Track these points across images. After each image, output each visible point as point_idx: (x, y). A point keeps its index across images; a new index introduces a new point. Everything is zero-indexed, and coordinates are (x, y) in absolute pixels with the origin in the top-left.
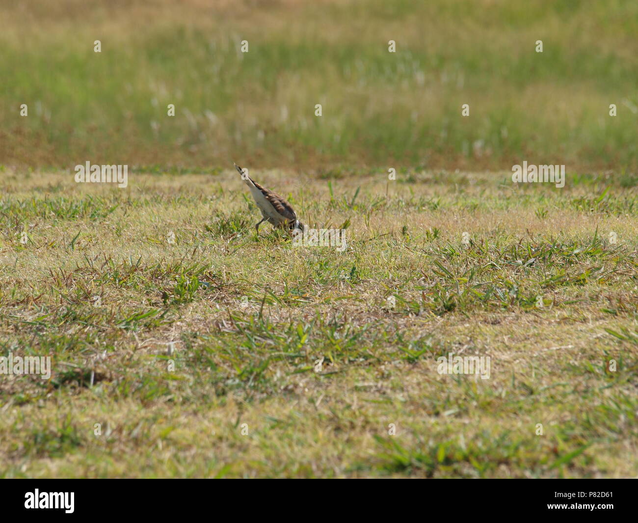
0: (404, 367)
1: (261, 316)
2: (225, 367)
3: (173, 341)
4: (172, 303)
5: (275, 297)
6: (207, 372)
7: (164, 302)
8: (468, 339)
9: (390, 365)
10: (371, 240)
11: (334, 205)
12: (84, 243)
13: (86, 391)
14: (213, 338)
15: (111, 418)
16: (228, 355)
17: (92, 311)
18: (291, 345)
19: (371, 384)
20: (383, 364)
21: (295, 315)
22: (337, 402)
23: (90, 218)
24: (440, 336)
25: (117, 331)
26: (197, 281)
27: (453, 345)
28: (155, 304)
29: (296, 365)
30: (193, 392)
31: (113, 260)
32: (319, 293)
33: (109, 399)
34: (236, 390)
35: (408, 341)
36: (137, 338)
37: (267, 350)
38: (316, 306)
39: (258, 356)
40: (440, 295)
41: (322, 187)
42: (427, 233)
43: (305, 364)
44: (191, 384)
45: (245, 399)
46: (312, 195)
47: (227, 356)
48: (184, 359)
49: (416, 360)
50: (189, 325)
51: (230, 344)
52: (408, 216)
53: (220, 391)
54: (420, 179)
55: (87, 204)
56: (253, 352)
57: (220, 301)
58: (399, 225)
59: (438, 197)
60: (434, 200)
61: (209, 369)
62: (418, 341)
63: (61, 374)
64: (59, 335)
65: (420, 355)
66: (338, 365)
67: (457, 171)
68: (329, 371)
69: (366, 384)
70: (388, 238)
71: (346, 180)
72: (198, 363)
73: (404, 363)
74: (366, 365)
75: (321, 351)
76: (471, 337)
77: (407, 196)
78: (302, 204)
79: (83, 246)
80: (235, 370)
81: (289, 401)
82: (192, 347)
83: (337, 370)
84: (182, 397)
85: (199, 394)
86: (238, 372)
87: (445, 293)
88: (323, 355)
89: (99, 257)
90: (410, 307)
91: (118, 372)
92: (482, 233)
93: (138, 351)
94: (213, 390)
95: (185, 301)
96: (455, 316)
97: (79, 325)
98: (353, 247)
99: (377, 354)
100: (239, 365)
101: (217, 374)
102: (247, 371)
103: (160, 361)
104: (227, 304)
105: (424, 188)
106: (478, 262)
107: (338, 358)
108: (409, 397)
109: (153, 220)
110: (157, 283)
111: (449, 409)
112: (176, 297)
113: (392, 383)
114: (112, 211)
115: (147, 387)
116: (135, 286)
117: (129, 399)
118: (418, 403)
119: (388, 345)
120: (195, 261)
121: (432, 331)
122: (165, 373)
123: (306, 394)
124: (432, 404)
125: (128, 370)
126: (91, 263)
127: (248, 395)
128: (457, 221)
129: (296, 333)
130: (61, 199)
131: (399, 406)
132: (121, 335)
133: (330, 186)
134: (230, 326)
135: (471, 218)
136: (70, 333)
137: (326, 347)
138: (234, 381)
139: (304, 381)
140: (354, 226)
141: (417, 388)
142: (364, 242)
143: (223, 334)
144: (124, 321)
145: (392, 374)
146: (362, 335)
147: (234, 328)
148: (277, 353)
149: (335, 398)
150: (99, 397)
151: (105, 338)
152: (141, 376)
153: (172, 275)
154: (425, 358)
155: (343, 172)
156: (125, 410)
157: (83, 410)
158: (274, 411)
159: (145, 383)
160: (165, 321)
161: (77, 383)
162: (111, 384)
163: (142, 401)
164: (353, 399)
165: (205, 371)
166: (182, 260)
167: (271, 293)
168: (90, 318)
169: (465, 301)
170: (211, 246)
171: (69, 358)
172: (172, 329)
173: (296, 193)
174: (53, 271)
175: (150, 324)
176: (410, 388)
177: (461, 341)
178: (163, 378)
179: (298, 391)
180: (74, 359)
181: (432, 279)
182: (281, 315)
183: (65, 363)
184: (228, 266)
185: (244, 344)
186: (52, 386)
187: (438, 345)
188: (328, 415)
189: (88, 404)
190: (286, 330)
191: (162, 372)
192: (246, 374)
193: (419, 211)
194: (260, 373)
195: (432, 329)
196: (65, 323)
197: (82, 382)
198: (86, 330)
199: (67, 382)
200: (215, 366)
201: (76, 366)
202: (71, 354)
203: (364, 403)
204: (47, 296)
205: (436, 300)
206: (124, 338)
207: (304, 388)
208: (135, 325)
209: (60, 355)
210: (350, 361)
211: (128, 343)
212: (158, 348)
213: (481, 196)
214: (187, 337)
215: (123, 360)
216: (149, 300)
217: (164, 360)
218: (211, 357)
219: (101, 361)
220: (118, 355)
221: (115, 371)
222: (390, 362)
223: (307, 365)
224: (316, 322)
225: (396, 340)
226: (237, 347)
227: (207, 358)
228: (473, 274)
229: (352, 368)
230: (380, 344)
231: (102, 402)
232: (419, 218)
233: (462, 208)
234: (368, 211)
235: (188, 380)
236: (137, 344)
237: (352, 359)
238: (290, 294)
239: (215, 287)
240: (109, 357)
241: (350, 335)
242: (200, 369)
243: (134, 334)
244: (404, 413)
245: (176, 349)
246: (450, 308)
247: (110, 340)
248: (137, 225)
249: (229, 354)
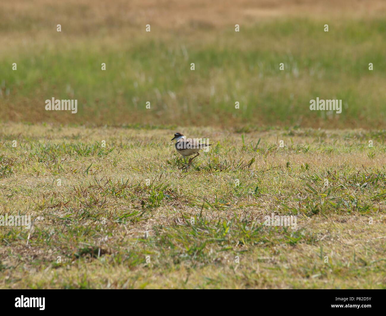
0: (288, 248)
1: (201, 216)
2: (179, 246)
3: (148, 230)
4: (147, 207)
5: (210, 205)
6: (169, 249)
7: (143, 207)
8: (327, 231)
9: (279, 247)
10: (268, 170)
11: (245, 149)
12: (94, 170)
13: (95, 260)
14: (172, 229)
15: (110, 277)
16: (181, 239)
17: (99, 212)
18: (219, 234)
19: (268, 258)
20: (275, 246)
21: (221, 215)
22: (247, 268)
23: (98, 155)
24: (309, 229)
25: (114, 224)
26: (162, 194)
27: (318, 235)
28: (137, 208)
29: (222, 246)
30: (160, 262)
31: (112, 181)
32: (236, 202)
33: (109, 265)
34: (186, 261)
35: (290, 232)
36: (126, 228)
37: (204, 236)
38: (234, 210)
39: (199, 240)
40: (310, 204)
41: (238, 138)
42: (302, 167)
43: (228, 246)
44: (159, 257)
45: (191, 266)
46: (232, 143)
47: (180, 240)
48: (155, 242)
49: (295, 244)
50: (157, 221)
51: (182, 233)
52: (290, 156)
53: (176, 261)
54: (297, 134)
55: (96, 147)
56: (196, 237)
57: (176, 206)
58: (285, 162)
59: (308, 144)
60: (305, 146)
61: (169, 248)
62: (297, 233)
63: (80, 249)
64: (79, 226)
65: (298, 240)
66: (248, 246)
67: (319, 129)
68: (242, 250)
69: (265, 258)
70: (278, 169)
71: (251, 134)
72: (163, 244)
73: (288, 246)
74: (265, 246)
75: (237, 238)
76: (328, 230)
77: (290, 144)
78: (226, 148)
79: (94, 172)
80: (185, 248)
81: (218, 268)
82: (159, 234)
83: (247, 249)
84: (153, 264)
85: (164, 263)
86: (187, 250)
87: (313, 203)
88: (239, 240)
89: (103, 179)
90: (291, 212)
91: (115, 249)
92: (335, 167)
93: (127, 236)
94: (172, 260)
95: (155, 206)
96: (319, 217)
97: (91, 220)
98: (257, 174)
99: (271, 240)
100: (188, 246)
101: (174, 250)
102: (193, 249)
103: (140, 243)
104: (180, 208)
105: (300, 139)
106: (333, 185)
107: (247, 242)
108: (291, 266)
109: (135, 157)
110: (138, 195)
111: (315, 274)
112: (150, 204)
113: (281, 257)
114: (111, 151)
115: (132, 258)
116: (125, 196)
117: (121, 265)
118: (296, 270)
119: (278, 234)
120: (161, 182)
121: (305, 226)
122: (143, 250)
123: (228, 263)
124: (305, 270)
125: (120, 247)
126: (98, 183)
127: (193, 263)
128: (320, 160)
129: (222, 226)
130: (80, 143)
131: (285, 272)
132: (116, 226)
133: (243, 138)
134: (182, 221)
135: (328, 157)
136: (86, 225)
137: (240, 235)
138: (185, 255)
139: (227, 255)
140: (257, 162)
141: (296, 260)
142: (263, 172)
143: (178, 226)
144: (118, 218)
145: (281, 252)
146: (262, 227)
147: (185, 223)
148: (211, 239)
149: (246, 266)
150: (103, 264)
151: (107, 228)
152: (129, 251)
153: (147, 190)
154: (300, 243)
155: (250, 129)
156: (119, 272)
157: (94, 272)
158: (209, 274)
159: (131, 256)
160: (143, 218)
161: (90, 255)
162: (110, 256)
163: (129, 267)
164: (257, 267)
165: (167, 249)
166: (154, 181)
167: (207, 202)
168: (98, 216)
169: (325, 208)
170: (171, 173)
171: (85, 240)
172: (147, 223)
173: (222, 141)
174: (75, 187)
175: (134, 220)
176: (291, 261)
177: (322, 233)
178: (142, 253)
179: (223, 262)
180: (88, 240)
181: (305, 194)
182: (213, 215)
183: (82, 243)
184: (181, 185)
185: (191, 232)
186: (75, 257)
187: (309, 234)
188: (242, 276)
189: (96, 268)
190: (216, 224)
191: (141, 249)
192: (192, 251)
193: (297, 153)
194: (200, 250)
195: (305, 225)
196: (83, 219)
197: (93, 255)
198: (95, 223)
199: (84, 254)
200: (173, 246)
201: (89, 245)
202: (86, 237)
203: (263, 269)
204: (72, 202)
205: (307, 207)
206: (119, 228)
207: (227, 260)
208: (125, 220)
209: (80, 238)
210: (255, 244)
211: (121, 231)
212: (139, 234)
213: (334, 144)
214: (156, 228)
215: (117, 241)
216: (133, 205)
217: (142, 242)
218: (171, 240)
219: (104, 242)
220: (115, 239)
221: (113, 248)
222: (279, 245)
223: (229, 246)
224: (234, 220)
225: (283, 232)
226: (186, 234)
227: (168, 241)
228: (329, 192)
229: (256, 248)
230: (273, 234)
231: (105, 267)
232: (297, 157)
233: (323, 152)
234: (265, 153)
235: (157, 254)
236: (126, 232)
237: (256, 242)
238: (218, 202)
239: (173, 198)
240: (110, 240)
241: (255, 228)
242: (164, 248)
243: (124, 226)
244: (288, 276)
245: (150, 235)
246: (316, 212)
247: (110, 229)
248: (126, 160)
249: (181, 238)
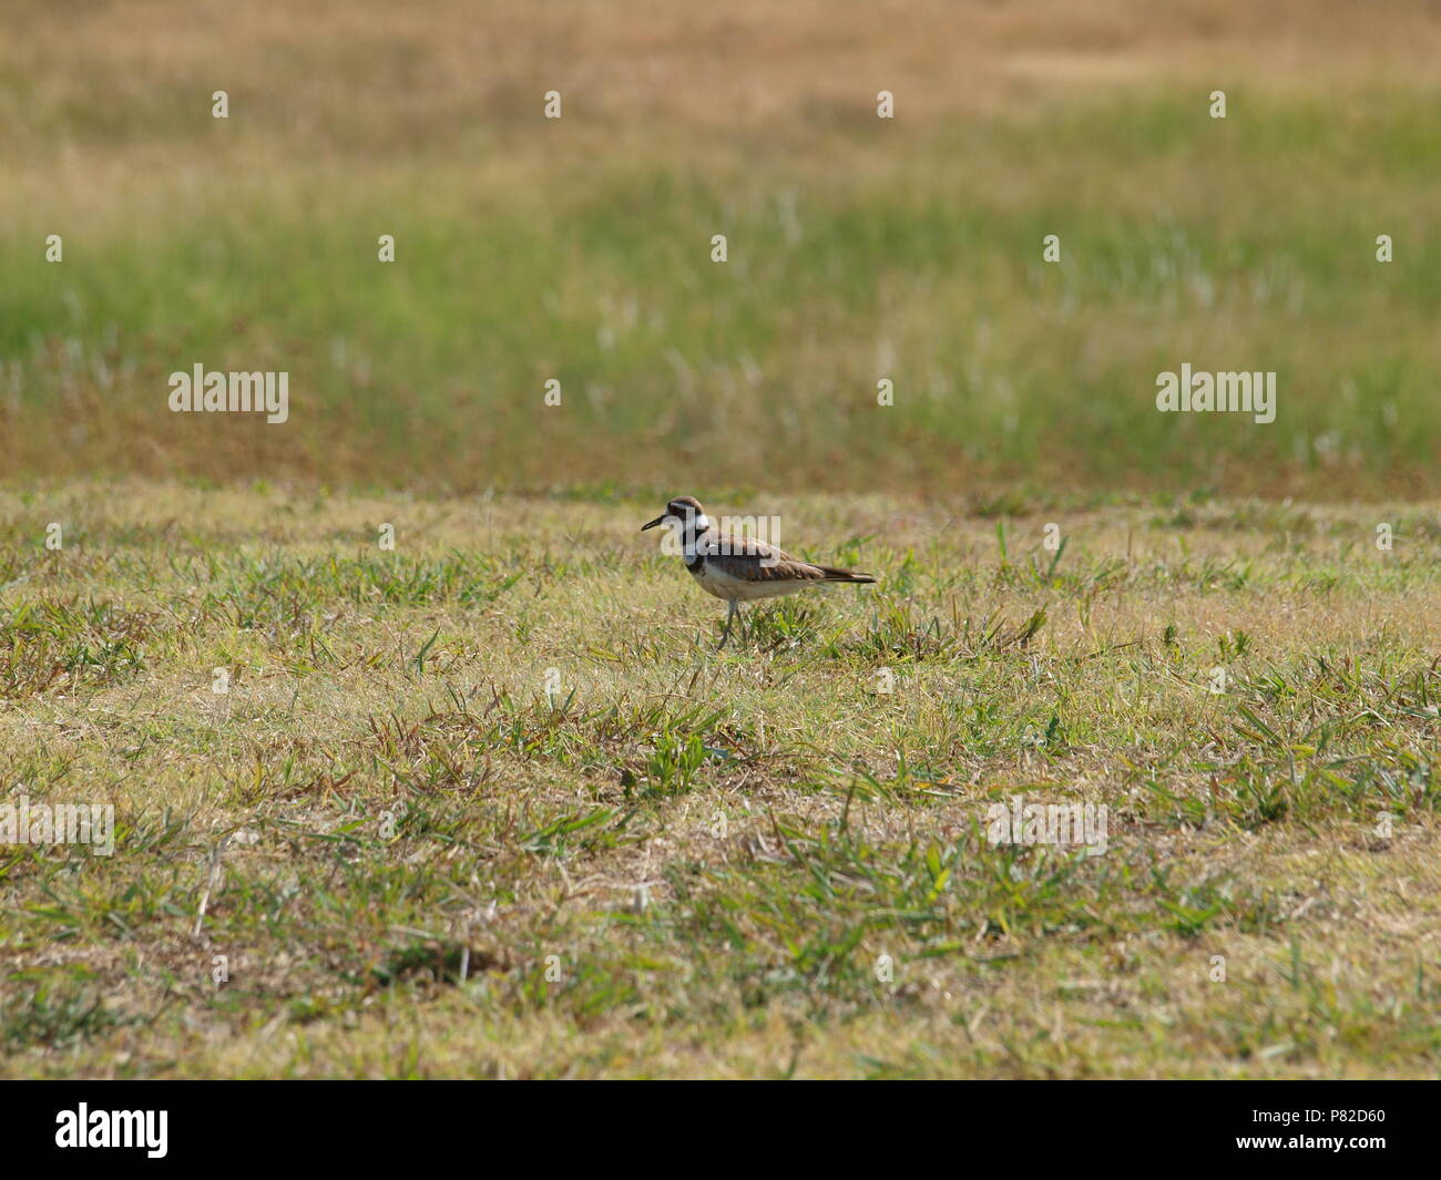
0: (1171, 947)
1: (844, 826)
2: (764, 941)
3: (645, 881)
4: (644, 796)
5: (878, 785)
6: (724, 952)
7: (627, 793)
8: (1316, 883)
9: (1136, 941)
10: (1093, 656)
11: (1009, 576)
12: (445, 659)
13: (450, 991)
14: (736, 874)
15: (507, 1055)
16: (769, 915)
17: (464, 812)
18: (913, 894)
19: (1096, 983)
20: (1123, 939)
21: (920, 824)
22: (1017, 1023)
23: (460, 601)
24: (1250, 878)
25: (521, 857)
26: (699, 746)
27: (1281, 897)
28: (606, 797)
29: (924, 940)
30: (691, 998)
31: (511, 696)
32: (976, 776)
33: (503, 1012)
34: (789, 994)
35: (1179, 888)
36: (564, 873)
37: (857, 903)
38: (969, 804)
39: (838, 918)
40: (1251, 782)
41: (982, 536)
42: (1221, 643)
43: (945, 937)
44: (687, 979)
45: (809, 1015)
46: (961, 554)
47: (768, 918)
48: (672, 924)
49: (1197, 932)
50: (682, 846)
51: (774, 890)
52: (1177, 602)
53: (752, 994)
54: (1202, 520)
55: (453, 571)
56: (828, 907)
57: (751, 792)
58: (1158, 624)
59: (1246, 559)
60: (1236, 567)
61: (727, 946)
62: (1202, 889)
63: (395, 952)
64: (390, 866)
65: (1207, 918)
66: (1019, 939)
67: (1287, 503)
68: (1000, 954)
69: (1083, 983)
70: (1132, 652)
71: (1034, 520)
72: (703, 932)
73: (1170, 937)
74: (1084, 941)
75: (981, 908)
76: (1322, 881)
77: (1176, 558)
78: (937, 572)
79: (444, 664)
80: (785, 947)
81: (908, 1021)
82: (689, 895)
83: (1016, 951)
84: (667, 1007)
85: (705, 1003)
86: (794, 953)
87: (1263, 777)
88: (987, 918)
89: (479, 690)
90: (1183, 811)
91: (523, 951)
92: (1348, 643)
93: (567, 904)
94: (737, 993)
95: (674, 791)
96: (1287, 831)
97: (435, 842)
98: (1053, 672)
99: (1108, 917)
100: (795, 938)
101: (744, 956)
102: (814, 952)
103: (615, 927)
104: (767, 799)
105: (1213, 538)
106: (1339, 710)
107: (1019, 924)
108: (1181, 1013)
109: (600, 607)
110: (611, 748)
111: (1272, 1043)
112: (653, 782)
113: (1142, 981)
114: (507, 586)
115: (588, 985)
116: (560, 755)
117: (548, 1012)
118: (1201, 1030)
119: (1134, 895)
120: (695, 700)
121: (1234, 865)
122: (629, 954)
123: (947, 1005)
124: (1234, 1030)
125: (544, 945)
126: (461, 703)
127: (815, 1004)
128: (1289, 617)
129: (924, 866)
130: (394, 557)
131: (1158, 1035)
132: (529, 866)
133: (1000, 535)
134: (773, 848)
135: (1322, 608)
136: (415, 861)
137: (992, 900)
138: (785, 973)
139: (942, 974)
140: (1054, 624)
141: (1201, 995)
142: (1077, 662)
143: (759, 867)
144: (535, 835)
145: (1143, 961)
146: (1074, 871)
147: (784, 853)
148: (881, 912)
149: (1013, 1014)
150: (480, 1005)
151: (492, 874)
152: (575, 959)
153: (644, 731)
154: (1217, 927)
155: (1028, 502)
156: (539, 1037)
157: (445, 1035)
158: (874, 1043)
159: (583, 975)
160: (627, 835)
161: (431, 973)
162: (506, 978)
163: (577, 1017)
164: (1054, 1018)
165: (717, 951)
166: (667, 698)
167: (866, 776)
168: (460, 827)
169: (1309, 797)
170: (733, 666)
171: (412, 917)
172: (643, 854)
173: (922, 548)
174: (376, 720)
175: (594, 843)
176: (1183, 995)
177: (1299, 890)
178: (624, 965)
179: (929, 998)
180: (423, 919)
181: (1233, 747)
182: (890, 825)
183: (403, 928)
184: (771, 713)
185: (807, 889)
186: (375, 981)
187: (1247, 896)
188: (997, 1053)
189: (455, 1022)
190: (902, 859)
191: (620, 952)
192: (811, 959)
193: (1203, 592)
194: (843, 956)
195: (1233, 861)
196: (403, 837)
197: (442, 972)
198: (450, 855)
199: (408, 971)
200: (741, 940)
201: (427, 935)
202: (417, 908)
203: (1079, 1027)
204: (362, 776)
205: (1241, 794)
206: (537, 872)
207: (942, 990)
208: (560, 843)
209: (393, 910)
210: (1047, 932)
211: (545, 885)
212: (613, 896)
213: (1343, 560)
214: (678, 872)
215: (533, 923)
216: (591, 788)
217: (626, 924)
218: (732, 918)
219: (484, 926)
220: (522, 912)
221: (516, 947)
222: (1138, 936)
223: (950, 939)
224: (969, 841)
225: (1151, 886)
226: (790, 896)
227: (722, 920)
228: (1326, 736)
229: (1051, 947)
230: (1115, 894)
231: (487, 1018)
232: (1202, 608)
233: (1301, 587)
234: (1086, 592)
235: (680, 971)
236: (566, 889)
237: (1050, 926)
238: (910, 777)
239: (741, 761)
240: (503, 916)
241: (1046, 872)
242: (708, 946)
243: (559, 864)
244: (1171, 1051)
245: (653, 899)
246: (1274, 814)
247: (503, 877)
248: (565, 619)
249: (771, 911)
